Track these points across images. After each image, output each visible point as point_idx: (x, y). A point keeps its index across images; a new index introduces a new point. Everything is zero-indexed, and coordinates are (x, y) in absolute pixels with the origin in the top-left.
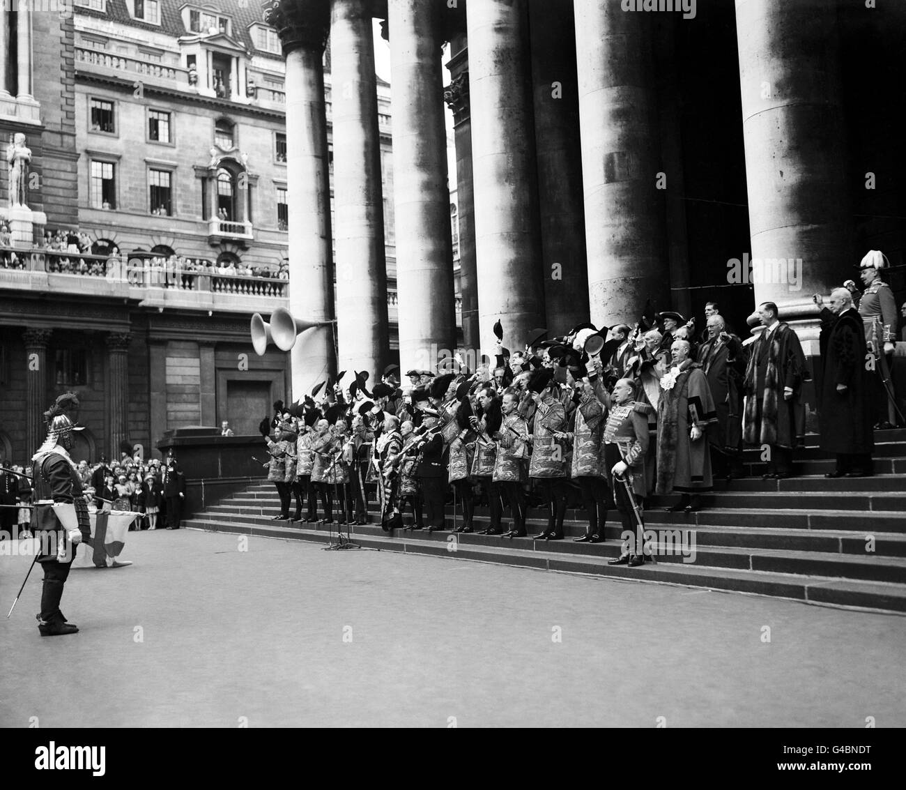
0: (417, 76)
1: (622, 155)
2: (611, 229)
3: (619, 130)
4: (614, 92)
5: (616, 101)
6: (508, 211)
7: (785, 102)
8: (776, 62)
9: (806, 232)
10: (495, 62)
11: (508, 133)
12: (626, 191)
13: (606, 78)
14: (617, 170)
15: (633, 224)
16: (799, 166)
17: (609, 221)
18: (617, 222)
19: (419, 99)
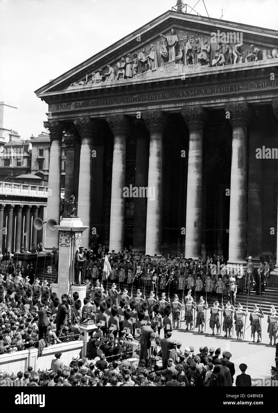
0: (122, 174)
1: (198, 222)
2: (194, 236)
3: (198, 217)
4: (197, 209)
5: (197, 211)
6: (157, 220)
7: (240, 228)
8: (239, 221)
9: (242, 250)
10: (158, 186)
11: (159, 203)
12: (198, 229)
13: (196, 206)
14: (197, 224)
15: (199, 236)
16: (241, 239)
17: (194, 235)
18: (196, 235)
19: (122, 181)
